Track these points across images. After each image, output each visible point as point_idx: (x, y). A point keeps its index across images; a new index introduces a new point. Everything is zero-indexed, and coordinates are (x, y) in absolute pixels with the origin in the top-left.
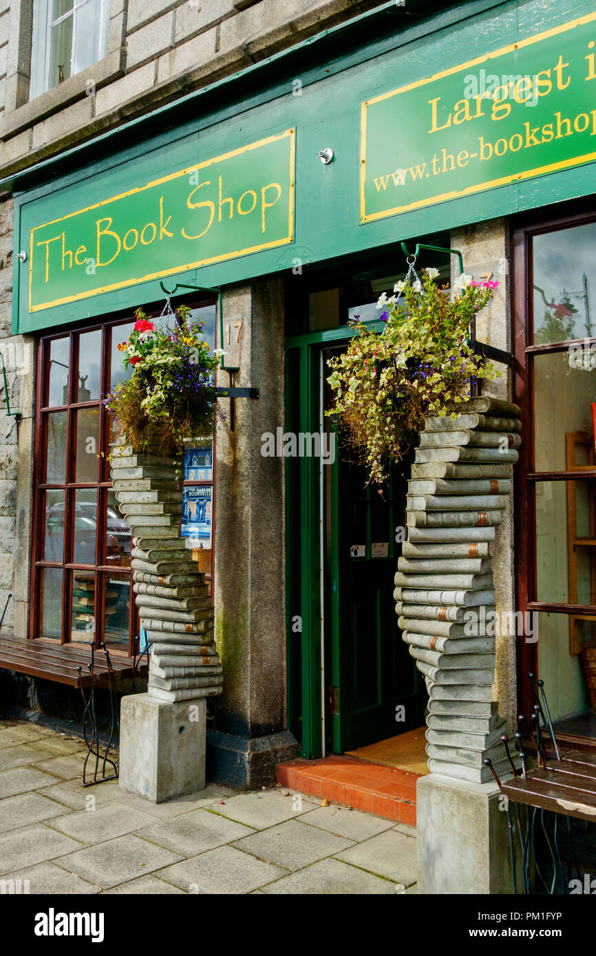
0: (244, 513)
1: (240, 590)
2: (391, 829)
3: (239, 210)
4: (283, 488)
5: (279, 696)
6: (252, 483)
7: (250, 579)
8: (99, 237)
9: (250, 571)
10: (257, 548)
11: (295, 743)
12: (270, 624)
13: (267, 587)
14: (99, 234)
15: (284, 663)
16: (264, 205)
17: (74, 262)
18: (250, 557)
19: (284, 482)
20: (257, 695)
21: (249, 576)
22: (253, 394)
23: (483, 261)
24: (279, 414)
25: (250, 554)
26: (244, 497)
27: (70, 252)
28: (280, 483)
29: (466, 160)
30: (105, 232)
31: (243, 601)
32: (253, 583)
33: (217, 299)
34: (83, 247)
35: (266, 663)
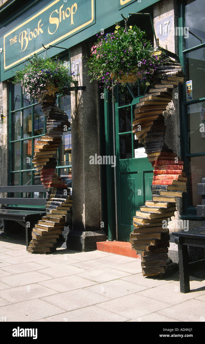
0: (81, 140)
1: (81, 172)
4: (98, 131)
5: (98, 216)
6: (84, 128)
7: (84, 167)
9: (84, 163)
10: (87, 154)
12: (93, 186)
13: (92, 171)
15: (100, 203)
18: (84, 158)
19: (98, 128)
20: (88, 214)
21: (84, 166)
22: (83, 88)
24: (96, 100)
25: (84, 156)
26: (81, 133)
28: (97, 129)
31: (82, 175)
35: (92, 202)
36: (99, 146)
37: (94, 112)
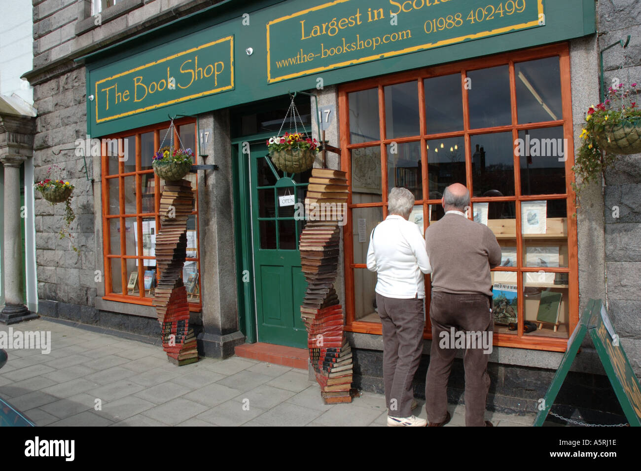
1: (213, 266)
2: (290, 370)
3: (205, 75)
4: (233, 214)
8: (136, 86)
10: (220, 244)
11: (244, 336)
12: (228, 281)
13: (226, 263)
14: (136, 84)
15: (236, 300)
16: (216, 73)
17: (122, 99)
19: (232, 211)
20: (224, 315)
22: (215, 168)
23: (326, 105)
24: (229, 178)
26: (213, 219)
27: (120, 94)
29: (312, 58)
30: (139, 84)
31: (214, 270)
32: (219, 262)
33: (196, 121)
34: (127, 91)
35: (227, 301)
36: (233, 232)
37: (227, 192)
